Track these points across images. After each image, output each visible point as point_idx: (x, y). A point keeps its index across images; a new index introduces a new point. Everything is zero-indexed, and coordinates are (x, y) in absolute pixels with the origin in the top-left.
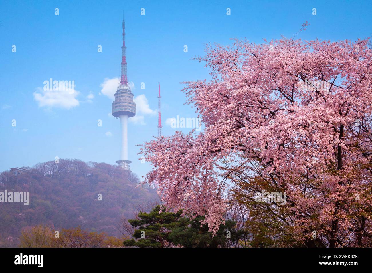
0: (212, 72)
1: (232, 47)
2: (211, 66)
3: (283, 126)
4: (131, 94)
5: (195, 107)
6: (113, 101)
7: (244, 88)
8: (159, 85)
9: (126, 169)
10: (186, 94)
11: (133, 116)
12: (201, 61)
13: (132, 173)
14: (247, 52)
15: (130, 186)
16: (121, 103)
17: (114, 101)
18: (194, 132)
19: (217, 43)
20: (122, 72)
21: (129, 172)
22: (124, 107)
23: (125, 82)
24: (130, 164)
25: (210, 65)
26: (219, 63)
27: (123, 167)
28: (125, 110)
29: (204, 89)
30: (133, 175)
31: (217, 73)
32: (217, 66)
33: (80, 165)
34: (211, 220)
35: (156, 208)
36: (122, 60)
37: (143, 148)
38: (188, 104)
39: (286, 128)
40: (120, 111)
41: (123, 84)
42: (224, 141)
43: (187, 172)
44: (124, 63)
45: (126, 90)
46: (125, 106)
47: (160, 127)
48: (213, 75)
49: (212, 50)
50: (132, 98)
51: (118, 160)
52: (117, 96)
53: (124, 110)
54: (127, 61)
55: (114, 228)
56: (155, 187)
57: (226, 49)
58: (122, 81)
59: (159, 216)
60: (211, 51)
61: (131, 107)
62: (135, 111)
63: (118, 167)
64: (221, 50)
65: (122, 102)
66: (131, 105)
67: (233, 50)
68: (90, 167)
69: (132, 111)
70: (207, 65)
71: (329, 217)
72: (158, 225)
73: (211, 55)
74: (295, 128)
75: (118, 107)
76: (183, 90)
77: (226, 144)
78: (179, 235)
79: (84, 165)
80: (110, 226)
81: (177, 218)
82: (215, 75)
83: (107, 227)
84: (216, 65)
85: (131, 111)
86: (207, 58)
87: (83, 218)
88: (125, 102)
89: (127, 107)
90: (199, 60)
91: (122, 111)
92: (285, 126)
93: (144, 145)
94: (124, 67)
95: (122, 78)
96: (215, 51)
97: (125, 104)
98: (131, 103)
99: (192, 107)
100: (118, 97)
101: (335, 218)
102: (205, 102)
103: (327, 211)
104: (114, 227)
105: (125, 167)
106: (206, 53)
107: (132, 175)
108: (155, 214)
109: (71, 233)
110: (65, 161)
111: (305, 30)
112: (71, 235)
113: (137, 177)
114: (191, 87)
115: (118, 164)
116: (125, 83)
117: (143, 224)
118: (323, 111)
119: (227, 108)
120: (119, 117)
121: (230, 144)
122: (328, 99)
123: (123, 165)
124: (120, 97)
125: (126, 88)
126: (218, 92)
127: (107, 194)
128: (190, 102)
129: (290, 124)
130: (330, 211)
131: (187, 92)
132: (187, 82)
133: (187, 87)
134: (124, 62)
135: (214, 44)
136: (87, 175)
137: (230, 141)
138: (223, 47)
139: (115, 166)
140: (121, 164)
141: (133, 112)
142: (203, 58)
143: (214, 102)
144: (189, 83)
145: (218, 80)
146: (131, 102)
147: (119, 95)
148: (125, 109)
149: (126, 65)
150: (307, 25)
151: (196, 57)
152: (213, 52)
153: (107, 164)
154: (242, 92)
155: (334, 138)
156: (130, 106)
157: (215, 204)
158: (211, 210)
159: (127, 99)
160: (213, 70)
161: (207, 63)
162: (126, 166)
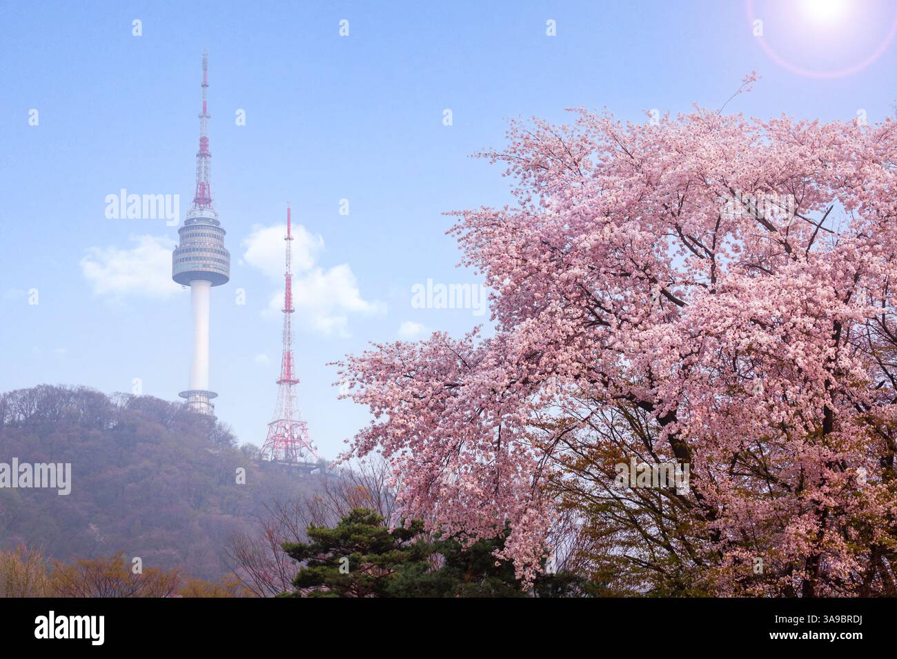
0: (519, 187)
1: (575, 129)
2: (518, 173)
3: (711, 324)
4: (220, 229)
5: (482, 272)
6: (176, 247)
7: (607, 229)
8: (289, 210)
9: (204, 412)
10: (459, 240)
11: (224, 284)
12: (495, 161)
13: (217, 423)
14: (607, 141)
15: (213, 453)
16: (194, 250)
17: (178, 246)
18: (477, 334)
19: (538, 119)
20: (199, 175)
21: (211, 420)
22: (201, 261)
23: (206, 199)
24: (212, 401)
25: (517, 170)
26: (538, 166)
27: (197, 406)
28: (204, 269)
29: (503, 230)
30: (220, 428)
31: (531, 191)
32: (533, 174)
33: (93, 401)
34: (520, 548)
35: (351, 515)
36: (201, 145)
37: (345, 369)
38: (466, 266)
39: (720, 329)
40: (193, 269)
41: (200, 204)
42: (560, 357)
43: (463, 431)
44: (203, 154)
45: (207, 219)
46: (205, 259)
47: (290, 312)
48: (520, 195)
49: (526, 134)
50: (221, 239)
51: (186, 389)
52: (186, 233)
53: (201, 268)
54: (210, 149)
55: (175, 555)
56: (273, 458)
57: (561, 133)
58: (199, 199)
59: (360, 536)
60: (522, 137)
61: (219, 261)
62: (228, 271)
63: (185, 406)
64: (548, 133)
65: (197, 250)
66: (219, 256)
67: (575, 137)
68: (115, 406)
69: (221, 272)
70: (511, 171)
71: (804, 545)
72: (357, 556)
73: (521, 147)
74: (744, 328)
75: (187, 260)
76: (452, 230)
77: (564, 366)
78: (417, 583)
79: (102, 401)
80: (164, 551)
81: (400, 540)
82: (525, 196)
83: (156, 551)
84: (530, 171)
85: (218, 271)
86: (510, 155)
87: (97, 529)
88: (205, 250)
89: (208, 262)
90: (491, 159)
91: (197, 269)
92: (717, 323)
93: (348, 363)
94: (203, 163)
95: (199, 191)
96: (532, 137)
97: (204, 254)
98: (219, 252)
99: (476, 274)
100: (187, 236)
101: (817, 548)
102: (510, 261)
103: (802, 531)
104: (174, 553)
105: (201, 406)
106: (509, 142)
107: (217, 427)
108: (349, 530)
109: (99, 569)
110: (56, 389)
111: (749, 91)
112: (100, 574)
113: (230, 432)
114: (469, 223)
115: (183, 400)
116: (207, 203)
117: (316, 554)
118: (808, 290)
119: (566, 277)
120: (190, 285)
121: (573, 364)
122: (817, 262)
123: (198, 402)
124: (192, 235)
125: (207, 214)
126: (541, 238)
127: (158, 473)
128: (471, 260)
129: (730, 321)
130: (809, 532)
131: (461, 236)
132: (462, 211)
133: (461, 224)
134: (202, 152)
135: (531, 119)
136: (108, 424)
137: (574, 358)
138: (552, 129)
139: (178, 403)
140: (192, 399)
141: (224, 273)
142: (502, 153)
143: (531, 261)
144: (465, 214)
145: (532, 207)
146: (219, 248)
147: (190, 232)
148: (204, 265)
149: (208, 158)
150: (755, 80)
151: (483, 152)
152: (527, 138)
153: (158, 400)
154: (603, 239)
155: (837, 356)
156: (215, 260)
157: (529, 510)
158: (520, 525)
159: (209, 242)
160: (520, 184)
161: (511, 167)
162: (203, 405)
